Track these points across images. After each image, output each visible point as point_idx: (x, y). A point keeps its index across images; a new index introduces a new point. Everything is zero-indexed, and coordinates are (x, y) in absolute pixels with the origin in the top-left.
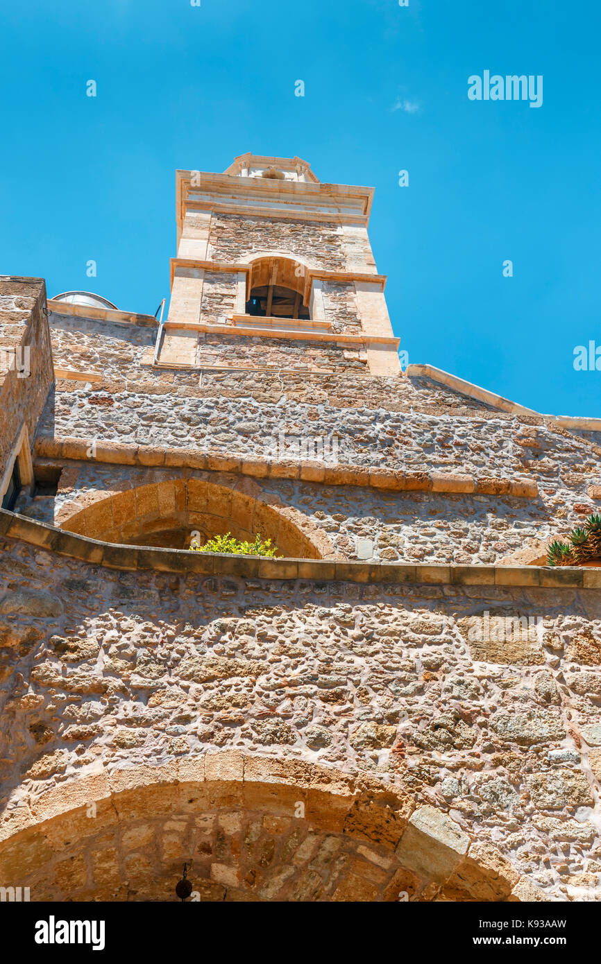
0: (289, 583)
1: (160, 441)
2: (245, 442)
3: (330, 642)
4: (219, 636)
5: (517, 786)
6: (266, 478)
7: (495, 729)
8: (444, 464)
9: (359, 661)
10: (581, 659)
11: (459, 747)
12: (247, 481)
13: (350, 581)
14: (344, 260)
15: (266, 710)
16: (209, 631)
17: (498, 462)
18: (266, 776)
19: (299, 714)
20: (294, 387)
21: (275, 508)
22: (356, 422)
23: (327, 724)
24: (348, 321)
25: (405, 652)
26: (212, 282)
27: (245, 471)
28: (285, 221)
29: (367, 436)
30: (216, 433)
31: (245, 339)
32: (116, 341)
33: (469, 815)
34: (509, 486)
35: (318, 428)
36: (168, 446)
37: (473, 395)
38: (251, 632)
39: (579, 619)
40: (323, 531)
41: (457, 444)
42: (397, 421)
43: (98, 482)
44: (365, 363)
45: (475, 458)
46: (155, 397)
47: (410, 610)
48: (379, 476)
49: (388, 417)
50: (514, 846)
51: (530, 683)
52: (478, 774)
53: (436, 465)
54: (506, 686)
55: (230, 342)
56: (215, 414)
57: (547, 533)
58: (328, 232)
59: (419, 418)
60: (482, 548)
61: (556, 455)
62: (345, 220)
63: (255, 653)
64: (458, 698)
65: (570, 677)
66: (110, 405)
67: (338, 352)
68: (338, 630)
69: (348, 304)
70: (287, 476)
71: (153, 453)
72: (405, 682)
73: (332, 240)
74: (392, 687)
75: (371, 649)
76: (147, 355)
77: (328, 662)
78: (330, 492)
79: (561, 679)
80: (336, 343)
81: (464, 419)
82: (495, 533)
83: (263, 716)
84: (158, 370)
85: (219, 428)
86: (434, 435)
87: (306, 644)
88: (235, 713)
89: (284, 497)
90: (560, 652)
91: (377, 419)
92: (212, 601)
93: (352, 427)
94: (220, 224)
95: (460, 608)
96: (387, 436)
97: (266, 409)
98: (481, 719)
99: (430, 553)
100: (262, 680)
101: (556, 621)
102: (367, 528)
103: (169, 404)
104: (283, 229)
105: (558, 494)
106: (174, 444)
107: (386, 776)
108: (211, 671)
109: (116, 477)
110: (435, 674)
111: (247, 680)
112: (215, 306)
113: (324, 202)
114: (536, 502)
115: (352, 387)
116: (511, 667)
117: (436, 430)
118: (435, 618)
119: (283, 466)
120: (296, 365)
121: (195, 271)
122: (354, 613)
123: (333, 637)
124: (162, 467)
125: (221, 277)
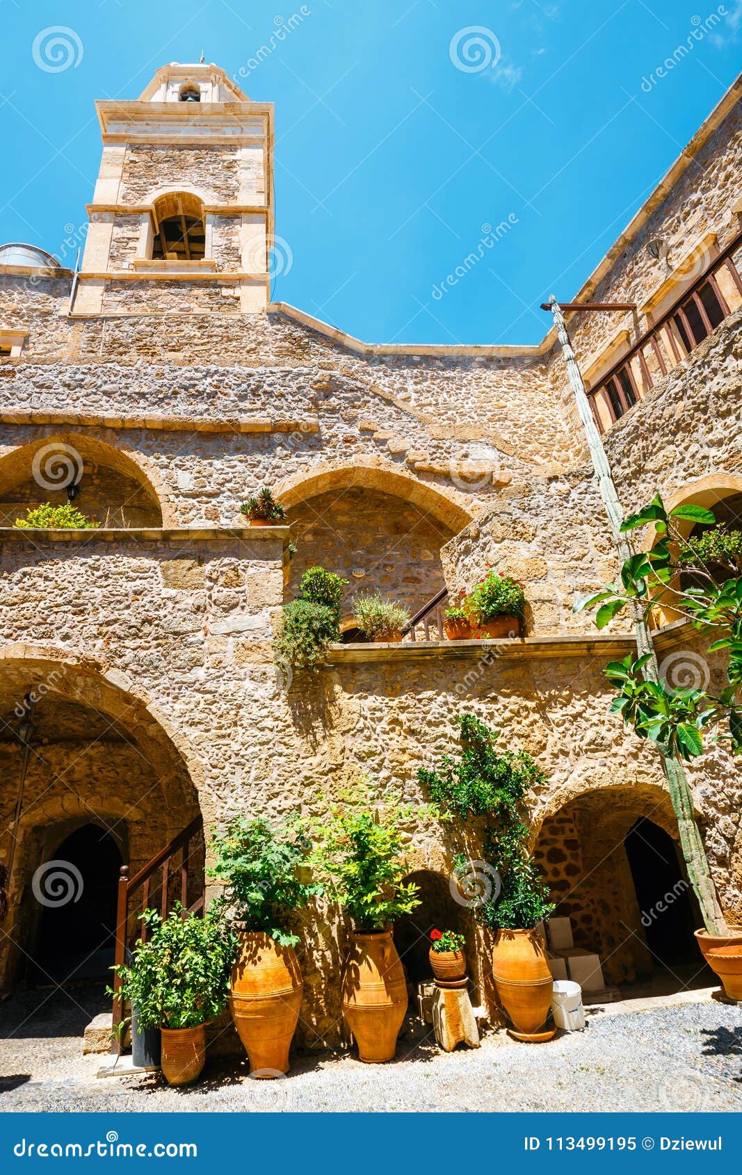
0: (66, 543)
1: (47, 405)
2: (108, 402)
3: (83, 580)
4: (22, 578)
5: (165, 657)
6: (123, 429)
7: (163, 628)
8: (252, 410)
9: (98, 591)
10: (226, 585)
11: (141, 638)
12: (109, 432)
13: (103, 541)
14: (237, 189)
15: (41, 620)
16: (17, 576)
17: (293, 405)
18: (36, 655)
19: (58, 623)
20: (174, 330)
21: (126, 453)
22: (191, 379)
23: (72, 628)
24: (231, 257)
25: (125, 584)
26: (120, 225)
27: (107, 425)
28: (191, 147)
29: (197, 391)
30: (87, 395)
31: (143, 284)
32: (41, 295)
33: (136, 673)
34: (297, 425)
35: (161, 387)
36: (52, 409)
37: (316, 328)
38: (40, 576)
39: (233, 560)
40: (158, 468)
41: (265, 392)
42: (223, 375)
43: (7, 440)
44: (238, 299)
45: (277, 403)
46: (45, 367)
47: (134, 557)
48: (202, 423)
49: (216, 372)
50: (154, 687)
51: (190, 601)
52: (146, 652)
53: (245, 411)
54: (176, 603)
55: (130, 287)
56: (88, 379)
57: (317, 460)
58: (228, 157)
59: (240, 371)
60: (268, 475)
61: (342, 395)
62: (245, 142)
63: (41, 588)
64: (148, 611)
65: (215, 596)
66: (14, 376)
67: (218, 290)
68: (89, 573)
69: (234, 238)
70: (137, 426)
71: (42, 416)
72: (120, 602)
73: (230, 166)
74: (112, 605)
75: (106, 583)
76: (63, 306)
77: (79, 592)
78: (166, 437)
79: (210, 597)
80: (216, 280)
81: (275, 369)
82: (280, 462)
83: (39, 624)
84: (72, 320)
85: (89, 391)
86: (249, 385)
87: (69, 582)
88: (25, 623)
89: (134, 443)
90: (215, 581)
91: (208, 374)
92: (21, 557)
93: (187, 383)
94: (133, 157)
95: (164, 555)
96: (213, 389)
97: (126, 372)
98: (156, 622)
99: (230, 481)
100: (42, 604)
101: (219, 562)
102: (188, 464)
103: (56, 372)
104: (188, 158)
105: (335, 427)
106: (57, 407)
107: (97, 654)
108: (15, 600)
109: (18, 435)
110: (138, 597)
111: (33, 604)
112: (121, 251)
113: (229, 121)
114: (316, 435)
115: (221, 326)
116: (184, 591)
117: (252, 382)
118: (147, 562)
119: (132, 420)
120: (182, 306)
121: (107, 216)
122: (101, 561)
123: (86, 577)
124: (50, 425)
125: (128, 219)
